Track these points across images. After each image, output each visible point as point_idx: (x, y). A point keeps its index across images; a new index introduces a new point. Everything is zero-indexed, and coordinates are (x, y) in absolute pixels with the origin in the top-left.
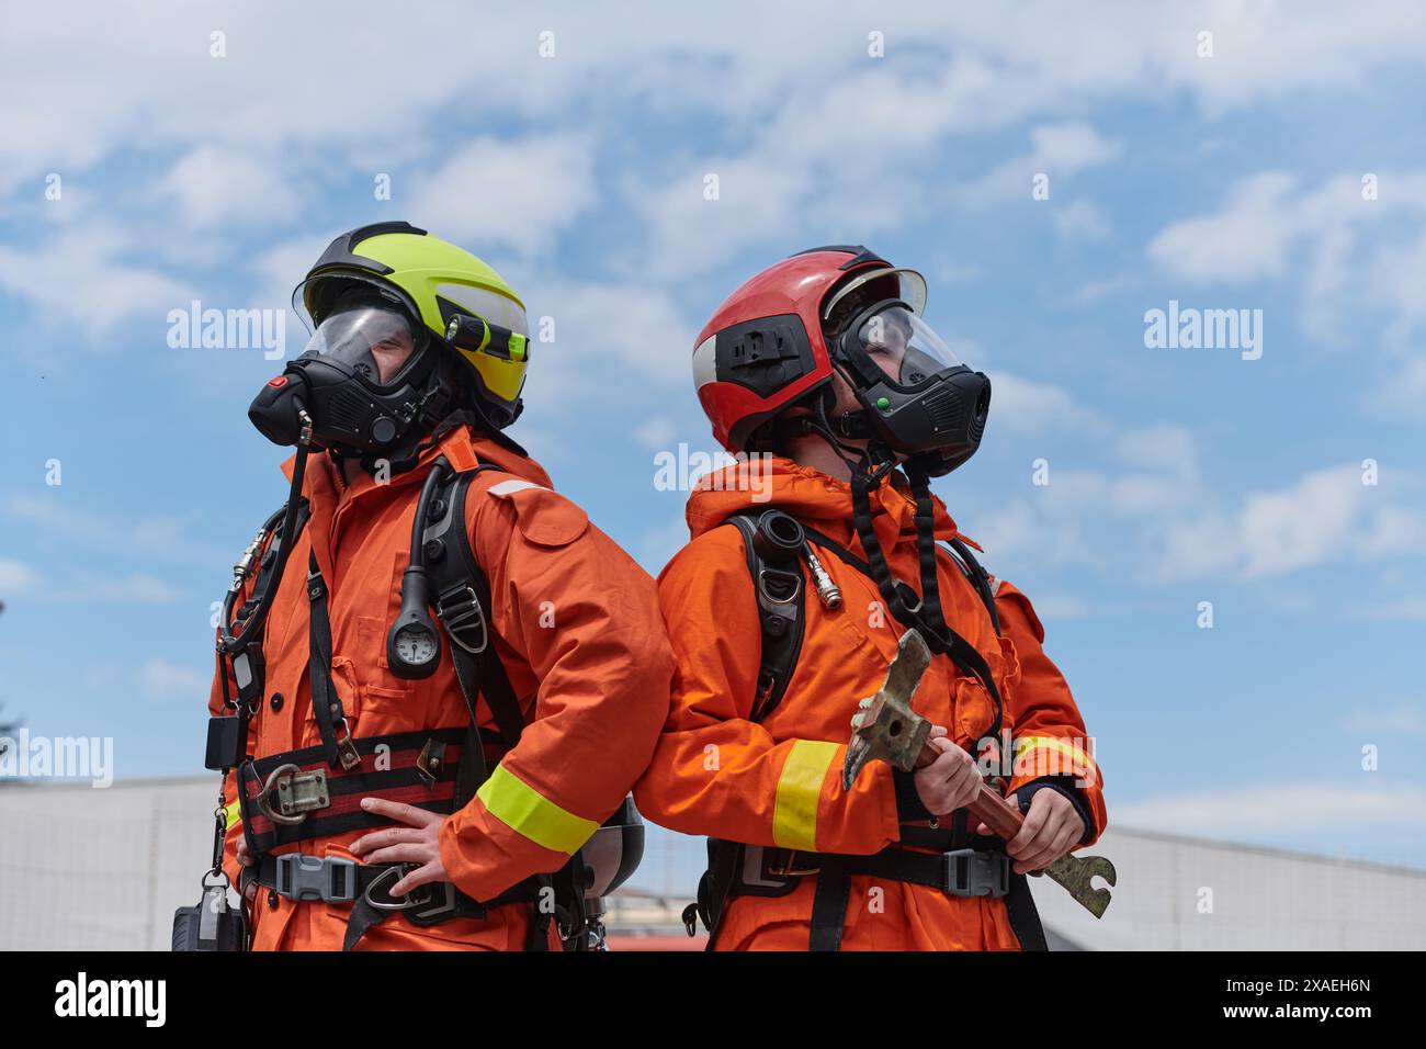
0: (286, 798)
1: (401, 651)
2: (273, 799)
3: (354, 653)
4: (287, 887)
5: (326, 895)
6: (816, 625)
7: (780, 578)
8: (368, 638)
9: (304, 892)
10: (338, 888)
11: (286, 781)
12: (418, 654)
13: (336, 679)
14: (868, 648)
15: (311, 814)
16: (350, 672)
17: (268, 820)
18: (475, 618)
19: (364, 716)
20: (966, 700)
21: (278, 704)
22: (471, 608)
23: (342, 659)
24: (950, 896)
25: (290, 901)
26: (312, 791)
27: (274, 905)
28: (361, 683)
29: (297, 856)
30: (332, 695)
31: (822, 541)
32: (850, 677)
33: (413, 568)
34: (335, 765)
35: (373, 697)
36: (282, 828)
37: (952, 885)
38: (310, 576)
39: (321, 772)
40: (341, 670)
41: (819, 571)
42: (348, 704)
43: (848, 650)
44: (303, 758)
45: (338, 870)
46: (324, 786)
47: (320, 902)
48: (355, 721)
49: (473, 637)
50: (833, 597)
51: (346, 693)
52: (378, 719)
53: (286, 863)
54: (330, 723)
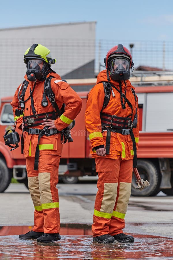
0: (29, 122)
1: (43, 104)
2: (28, 122)
3: (37, 103)
4: (30, 132)
5: (36, 133)
6: (111, 99)
7: (107, 92)
8: (39, 101)
9: (33, 133)
10: (37, 132)
11: (29, 119)
12: (45, 104)
13: (35, 106)
14: (118, 103)
15: (32, 124)
16: (37, 106)
17: (27, 124)
18: (53, 98)
19: (39, 111)
20: (129, 110)
21: (27, 109)
22: (53, 97)
23: (35, 104)
24: (122, 135)
25: (31, 134)
26: (32, 121)
27: (29, 135)
28: (38, 107)
29: (31, 129)
30: (34, 108)
31: (114, 87)
32: (114, 107)
33: (44, 93)
34: (35, 118)
35: (40, 109)
36: (29, 125)
37: (123, 133)
38: (30, 92)
39: (33, 118)
40: (35, 105)
41: (113, 92)
42: (36, 110)
43: (115, 103)
44: (31, 117)
45: (37, 130)
46: (34, 120)
47: (35, 134)
48: (38, 112)
49: (53, 100)
50: (114, 96)
51: (36, 108)
52: (41, 111)
53: (30, 129)
54: (34, 112)
